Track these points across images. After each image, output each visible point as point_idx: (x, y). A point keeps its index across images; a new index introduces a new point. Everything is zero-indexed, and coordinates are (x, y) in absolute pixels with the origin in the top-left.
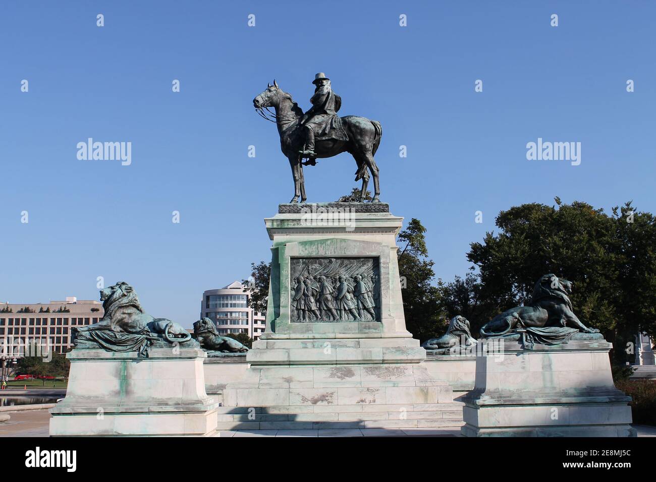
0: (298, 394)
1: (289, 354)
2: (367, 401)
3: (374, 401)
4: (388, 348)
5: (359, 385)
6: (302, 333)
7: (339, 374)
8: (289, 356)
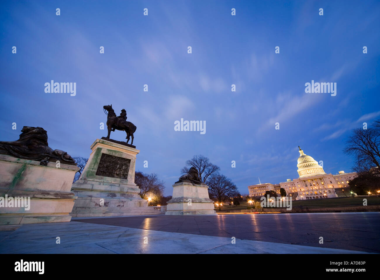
0: (95, 202)
1: (93, 186)
2: (121, 206)
3: (123, 206)
4: (129, 188)
5: (119, 200)
6: (99, 179)
7: (111, 196)
8: (93, 187)
